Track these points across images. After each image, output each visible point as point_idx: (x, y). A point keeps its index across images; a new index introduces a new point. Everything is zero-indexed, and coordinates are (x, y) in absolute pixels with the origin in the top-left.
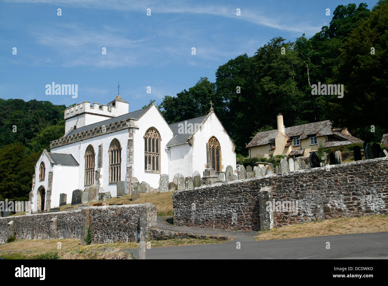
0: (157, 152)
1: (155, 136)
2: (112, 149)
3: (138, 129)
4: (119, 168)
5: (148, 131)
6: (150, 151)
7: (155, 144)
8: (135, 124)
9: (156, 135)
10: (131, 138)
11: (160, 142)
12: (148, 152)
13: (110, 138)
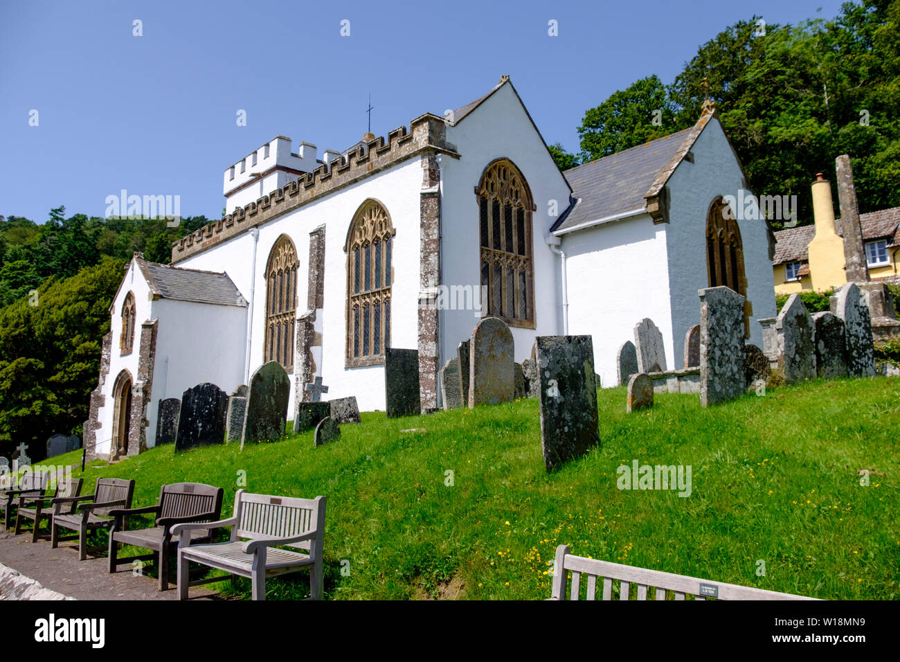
0: (521, 251)
1: (514, 195)
2: (358, 241)
3: (458, 157)
4: (383, 307)
5: (487, 173)
6: (497, 245)
7: (514, 223)
8: (447, 141)
9: (517, 192)
10: (434, 189)
11: (530, 215)
12: (491, 248)
13: (350, 201)
